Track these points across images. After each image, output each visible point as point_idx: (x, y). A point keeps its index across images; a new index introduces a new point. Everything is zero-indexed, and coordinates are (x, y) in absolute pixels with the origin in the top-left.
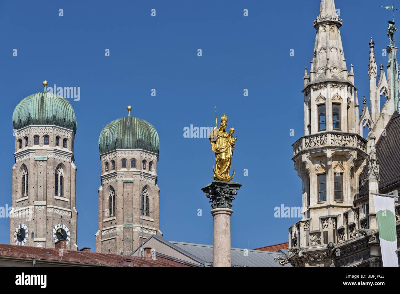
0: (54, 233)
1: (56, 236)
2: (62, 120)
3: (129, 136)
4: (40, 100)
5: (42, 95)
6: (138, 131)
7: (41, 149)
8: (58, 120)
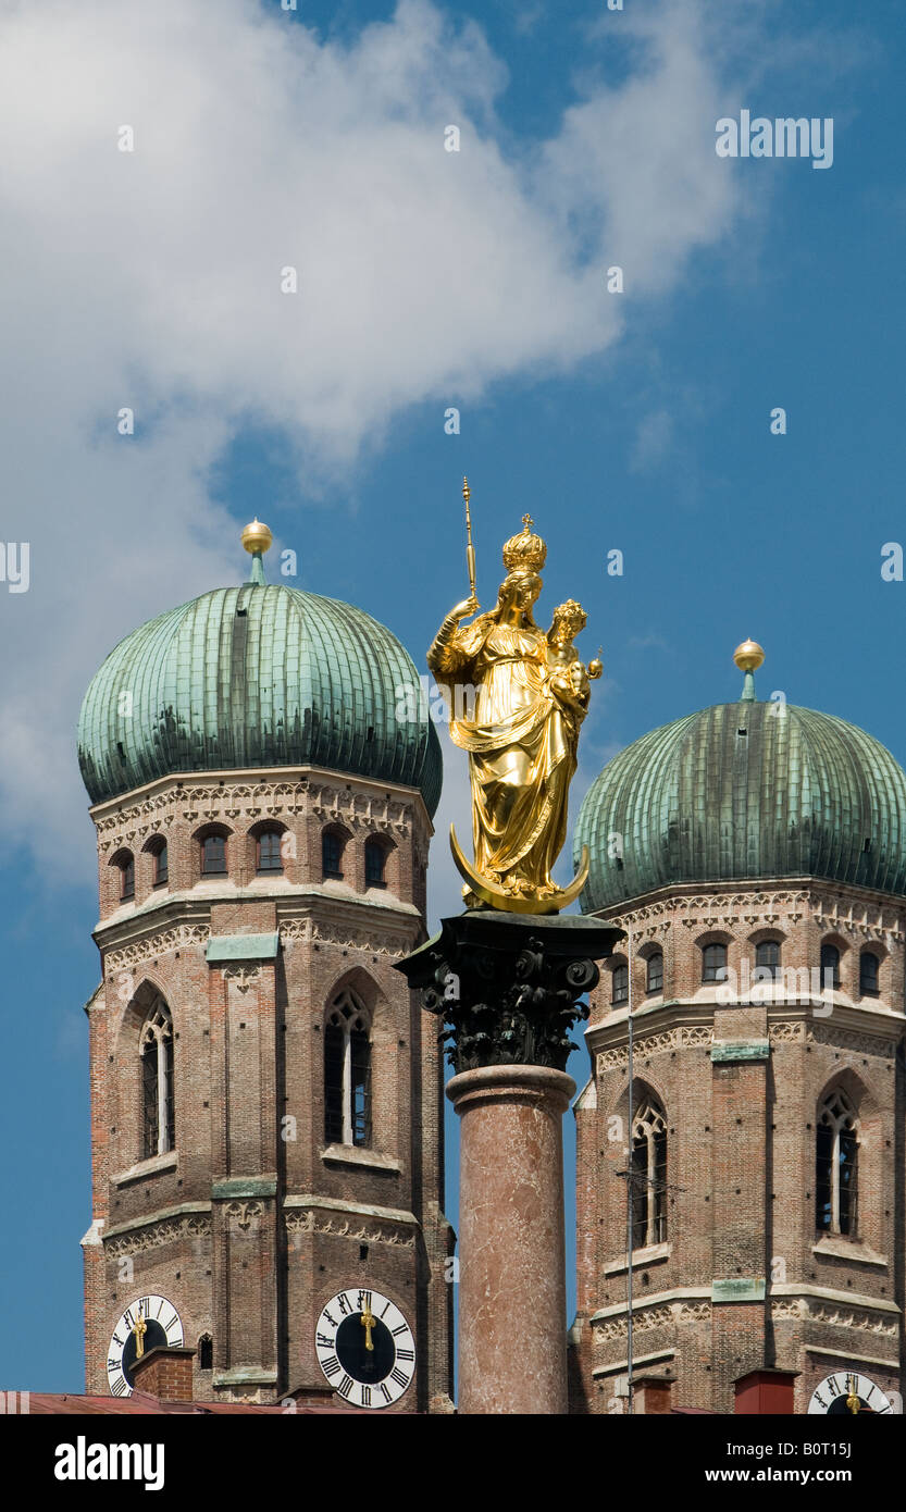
0: (324, 1339)
1: (332, 1352)
2: (356, 736)
3: (742, 810)
4: (227, 629)
5: (239, 602)
6: (794, 778)
7: (240, 901)
8: (334, 737)
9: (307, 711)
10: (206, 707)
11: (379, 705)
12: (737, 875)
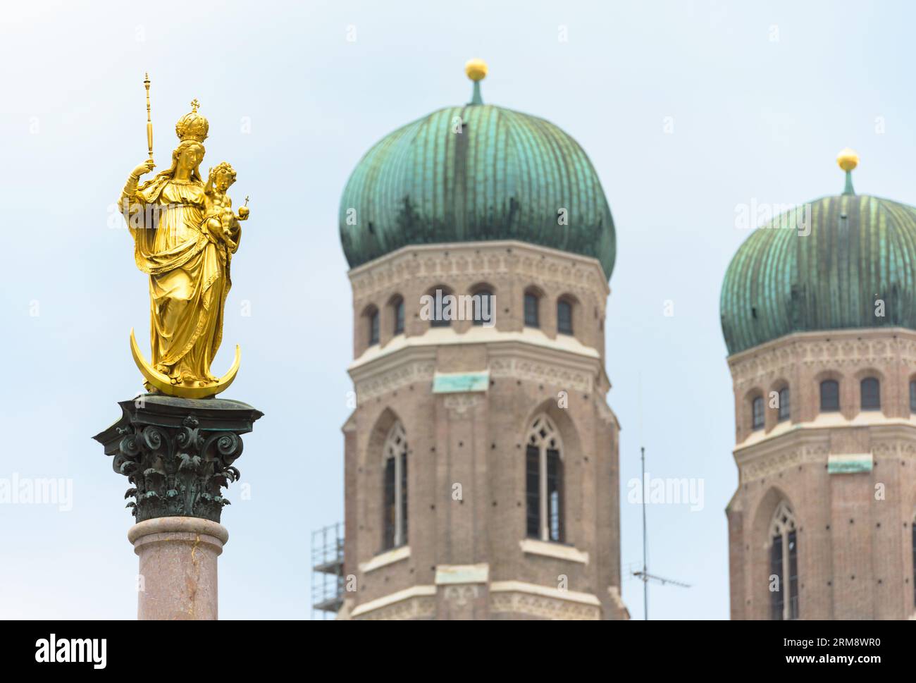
2: (549, 218)
3: (845, 276)
4: (452, 137)
6: (883, 252)
7: (460, 345)
8: (531, 219)
9: (512, 200)
10: (435, 196)
11: (566, 194)
12: (843, 326)
